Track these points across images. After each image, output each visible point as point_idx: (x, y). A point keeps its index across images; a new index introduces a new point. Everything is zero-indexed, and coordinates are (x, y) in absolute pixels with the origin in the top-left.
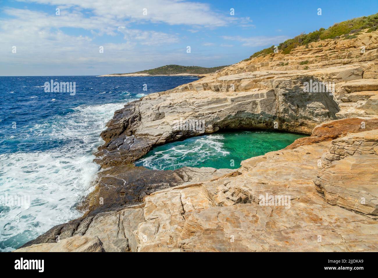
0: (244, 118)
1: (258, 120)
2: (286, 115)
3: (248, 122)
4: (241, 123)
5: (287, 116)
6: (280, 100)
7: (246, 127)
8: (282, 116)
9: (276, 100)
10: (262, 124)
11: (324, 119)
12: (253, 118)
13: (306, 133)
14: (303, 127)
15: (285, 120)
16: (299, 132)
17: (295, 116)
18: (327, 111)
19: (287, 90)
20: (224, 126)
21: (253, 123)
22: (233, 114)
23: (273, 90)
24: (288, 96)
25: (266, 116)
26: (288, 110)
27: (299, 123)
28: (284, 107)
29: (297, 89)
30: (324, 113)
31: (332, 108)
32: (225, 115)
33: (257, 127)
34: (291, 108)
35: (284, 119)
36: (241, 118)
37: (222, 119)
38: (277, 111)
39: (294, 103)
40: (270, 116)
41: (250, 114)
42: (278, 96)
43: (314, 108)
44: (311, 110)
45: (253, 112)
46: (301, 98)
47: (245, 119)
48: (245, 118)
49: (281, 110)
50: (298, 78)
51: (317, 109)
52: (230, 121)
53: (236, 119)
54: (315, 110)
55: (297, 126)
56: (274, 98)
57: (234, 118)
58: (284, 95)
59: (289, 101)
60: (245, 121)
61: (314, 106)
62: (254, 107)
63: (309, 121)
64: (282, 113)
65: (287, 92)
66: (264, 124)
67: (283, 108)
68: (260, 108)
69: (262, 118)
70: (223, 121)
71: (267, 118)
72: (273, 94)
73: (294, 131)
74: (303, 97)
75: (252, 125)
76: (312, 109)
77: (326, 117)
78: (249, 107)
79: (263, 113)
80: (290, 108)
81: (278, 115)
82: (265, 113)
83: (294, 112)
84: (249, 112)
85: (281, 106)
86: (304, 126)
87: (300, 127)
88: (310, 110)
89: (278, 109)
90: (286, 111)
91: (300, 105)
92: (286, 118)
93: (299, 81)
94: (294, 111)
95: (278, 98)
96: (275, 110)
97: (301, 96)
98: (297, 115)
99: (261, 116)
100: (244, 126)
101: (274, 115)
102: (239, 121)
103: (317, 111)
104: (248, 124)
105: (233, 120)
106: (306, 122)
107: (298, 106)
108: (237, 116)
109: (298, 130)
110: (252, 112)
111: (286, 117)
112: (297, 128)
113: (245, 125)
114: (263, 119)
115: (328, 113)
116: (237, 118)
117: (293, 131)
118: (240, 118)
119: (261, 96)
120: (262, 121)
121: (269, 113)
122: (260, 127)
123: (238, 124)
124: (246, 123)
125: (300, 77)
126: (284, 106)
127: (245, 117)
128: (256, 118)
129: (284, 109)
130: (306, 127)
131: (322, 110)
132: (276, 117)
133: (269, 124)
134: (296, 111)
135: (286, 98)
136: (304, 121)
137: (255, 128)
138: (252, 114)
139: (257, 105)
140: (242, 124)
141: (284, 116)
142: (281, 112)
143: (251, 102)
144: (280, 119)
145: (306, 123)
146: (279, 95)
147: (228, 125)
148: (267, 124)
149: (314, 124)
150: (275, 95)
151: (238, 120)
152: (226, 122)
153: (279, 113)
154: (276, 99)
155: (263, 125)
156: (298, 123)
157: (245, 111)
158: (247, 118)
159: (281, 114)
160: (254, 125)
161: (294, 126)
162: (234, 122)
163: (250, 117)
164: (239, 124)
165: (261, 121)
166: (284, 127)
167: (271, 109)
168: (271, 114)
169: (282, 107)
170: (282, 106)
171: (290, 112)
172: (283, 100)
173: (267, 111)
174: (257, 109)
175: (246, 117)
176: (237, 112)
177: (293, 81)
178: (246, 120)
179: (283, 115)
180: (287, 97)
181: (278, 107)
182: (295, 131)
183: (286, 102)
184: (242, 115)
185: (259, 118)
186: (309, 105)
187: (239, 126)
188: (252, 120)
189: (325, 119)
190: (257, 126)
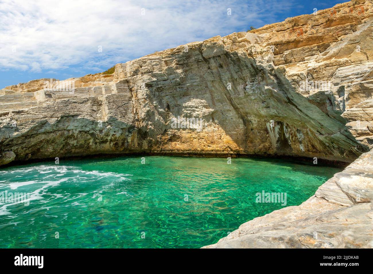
0: (74, 131)
1: (102, 135)
2: (150, 123)
3: (82, 142)
4: (67, 144)
5: (151, 125)
6: (140, 96)
7: (78, 153)
8: (143, 126)
9: (133, 99)
10: (108, 143)
11: (206, 124)
12: (92, 131)
13: (179, 151)
14: (173, 143)
15: (148, 132)
16: (168, 152)
17: (163, 124)
18: (212, 110)
19: (154, 76)
20: (27, 151)
21: (91, 144)
22: (53, 121)
23: (127, 82)
24: (154, 88)
25: (117, 126)
26: (154, 114)
27: (169, 137)
28: (148, 109)
29: (171, 74)
30: (207, 114)
31: (220, 103)
32: (33, 122)
33: (98, 151)
34: (158, 111)
35: (146, 132)
36: (69, 131)
37: (25, 131)
38: (135, 117)
39: (163, 101)
40: (124, 126)
41: (87, 122)
42: (137, 89)
43: (192, 108)
44: (189, 112)
45: (94, 119)
46: (175, 91)
47: (75, 135)
48: (77, 132)
49: (142, 115)
50: (173, 54)
51: (196, 109)
52: (43, 137)
53: (58, 133)
54: (194, 111)
55: (166, 141)
56: (129, 94)
57: (54, 131)
58: (148, 86)
59: (155, 98)
60: (75, 139)
61: (193, 104)
62: (94, 109)
63: (183, 131)
64: (144, 119)
65: (155, 79)
66: (112, 144)
67: (145, 111)
68: (107, 111)
69: (109, 130)
70: (26, 136)
71: (118, 131)
72: (127, 88)
73: (161, 151)
74: (178, 90)
75: (88, 147)
76: (190, 110)
77: (208, 121)
78: (86, 108)
79: (112, 121)
80: (156, 111)
81: (136, 125)
82: (117, 120)
83: (161, 118)
84: (86, 117)
85: (142, 107)
86: (175, 141)
87: (170, 143)
88: (187, 112)
89: (137, 113)
90: (149, 115)
91: (171, 105)
92: (150, 129)
93: (174, 59)
94: (162, 116)
95: (137, 95)
96: (131, 116)
97: (175, 88)
98: (166, 123)
99: (109, 126)
100: (73, 150)
101: (131, 124)
102: (63, 139)
103: (197, 112)
104: (81, 146)
105: (51, 136)
106: (179, 134)
107: (168, 107)
108: (61, 125)
109: (167, 149)
110: (91, 119)
111: (150, 127)
112: (165, 146)
113: (76, 147)
114: (112, 133)
115: (213, 113)
116: (60, 132)
117: (159, 152)
118: (66, 133)
119: (106, 90)
120: (109, 138)
121: (123, 120)
122: (104, 151)
123: (62, 146)
124: (77, 142)
125: (176, 52)
126: (148, 107)
127: (76, 130)
128: (98, 132)
129: (148, 111)
130: (178, 141)
131: (205, 110)
132: (134, 127)
133: (120, 144)
134: (165, 117)
135: (151, 92)
136: (176, 132)
137: (94, 154)
138: (91, 123)
139: (101, 105)
140: (69, 147)
141: (146, 126)
142: (142, 119)
143: (88, 100)
144: (140, 130)
145: (179, 136)
146: (139, 88)
147: (38, 150)
148: (116, 144)
149: (191, 134)
150: (131, 90)
151: (62, 135)
152: (33, 141)
153: (138, 120)
154: (132, 96)
155: (110, 147)
156: (166, 137)
157: (77, 115)
158: (80, 132)
159: (141, 122)
160: (94, 147)
161: (161, 142)
162: (53, 142)
163: (87, 129)
164: (64, 146)
165: (107, 138)
166: (145, 146)
167: (126, 114)
168: (126, 122)
169: (144, 109)
170: (145, 106)
171: (156, 118)
172: (147, 95)
173: (119, 116)
174: (101, 112)
175: (80, 130)
176: (62, 117)
177: (164, 60)
178: (79, 136)
179: (144, 124)
180: (154, 90)
181: (136, 111)
182: (163, 152)
183: (151, 101)
184: (72, 126)
185: (104, 131)
186: (186, 104)
187: (62, 152)
188: (89, 137)
189: (208, 124)
190: (98, 148)
